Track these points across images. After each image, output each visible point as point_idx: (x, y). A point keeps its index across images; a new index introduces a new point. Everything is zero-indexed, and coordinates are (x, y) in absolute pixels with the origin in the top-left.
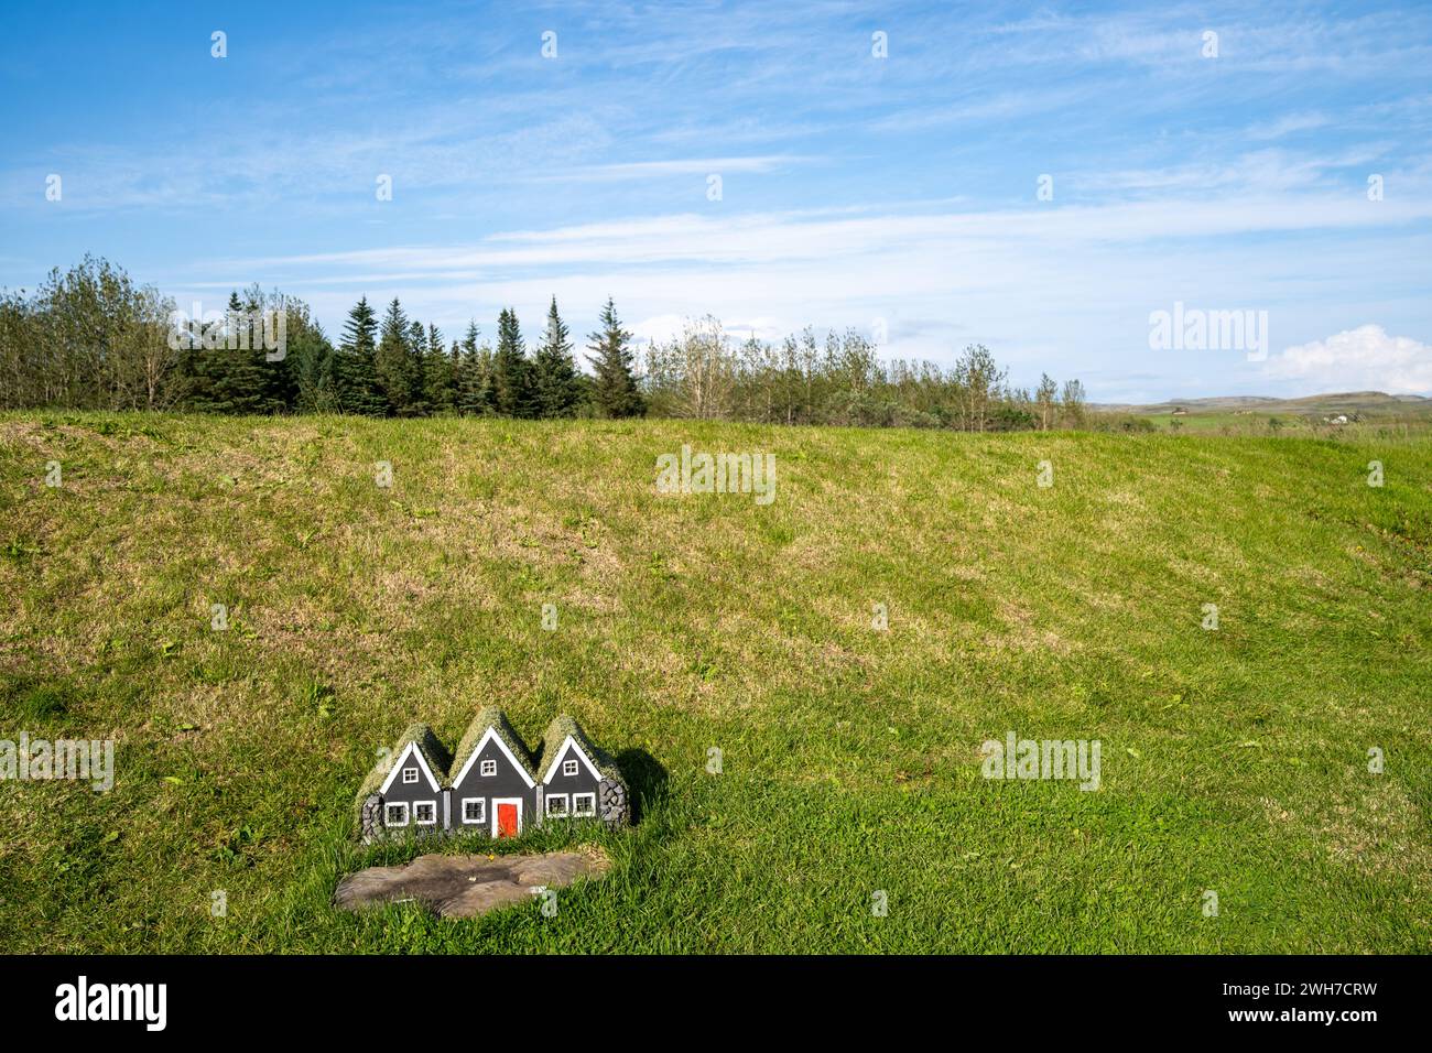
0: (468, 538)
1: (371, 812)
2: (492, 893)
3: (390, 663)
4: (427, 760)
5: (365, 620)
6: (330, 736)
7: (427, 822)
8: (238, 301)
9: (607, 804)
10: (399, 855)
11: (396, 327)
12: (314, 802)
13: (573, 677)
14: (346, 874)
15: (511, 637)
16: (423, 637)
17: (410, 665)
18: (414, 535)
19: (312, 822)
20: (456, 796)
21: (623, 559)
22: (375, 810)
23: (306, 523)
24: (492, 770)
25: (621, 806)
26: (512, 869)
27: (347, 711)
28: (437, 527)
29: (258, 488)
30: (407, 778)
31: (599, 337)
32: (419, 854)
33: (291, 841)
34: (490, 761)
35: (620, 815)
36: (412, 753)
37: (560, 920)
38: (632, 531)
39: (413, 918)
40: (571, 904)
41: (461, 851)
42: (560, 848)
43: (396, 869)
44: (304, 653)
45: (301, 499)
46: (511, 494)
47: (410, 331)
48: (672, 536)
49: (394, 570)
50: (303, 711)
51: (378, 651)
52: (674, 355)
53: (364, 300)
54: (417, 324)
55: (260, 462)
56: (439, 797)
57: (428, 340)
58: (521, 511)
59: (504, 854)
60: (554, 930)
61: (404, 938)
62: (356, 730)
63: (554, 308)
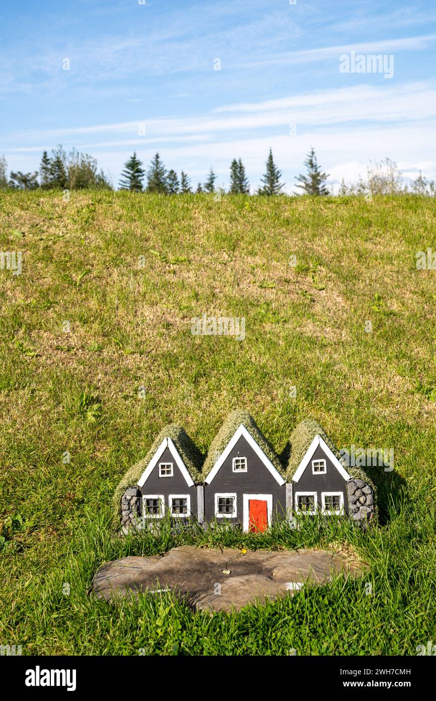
0: (215, 280)
1: (129, 504)
2: (247, 587)
3: (149, 379)
4: (181, 455)
5: (128, 344)
6: (96, 439)
7: (181, 515)
8: (48, 158)
9: (355, 503)
10: (155, 545)
11: (157, 174)
12: (79, 496)
13: (310, 393)
14: (104, 562)
15: (253, 360)
16: (177, 358)
17: (166, 380)
18: (169, 277)
19: (77, 513)
20: (209, 491)
21: (348, 299)
22: (133, 502)
23: (80, 266)
24: (243, 466)
25: (369, 506)
26: (265, 564)
27: (111, 418)
28: (188, 271)
29: (42, 239)
30: (163, 472)
31: (304, 178)
32: (174, 545)
33: (57, 530)
34: (240, 458)
35: (369, 514)
36: (167, 448)
37: (320, 621)
38: (355, 277)
39: (167, 610)
40: (331, 603)
41: (214, 544)
42: (311, 544)
43: (152, 559)
44: (75, 369)
45: (76, 248)
46: (250, 247)
47: (167, 177)
48: (389, 281)
49: (153, 304)
50: (73, 416)
51: (139, 368)
52: (359, 191)
53: (135, 155)
54: (172, 172)
55: (44, 221)
56: (192, 492)
57: (180, 183)
58: (258, 260)
59: (255, 549)
60: (315, 632)
61: (159, 631)
62: (119, 434)
63: (271, 157)
